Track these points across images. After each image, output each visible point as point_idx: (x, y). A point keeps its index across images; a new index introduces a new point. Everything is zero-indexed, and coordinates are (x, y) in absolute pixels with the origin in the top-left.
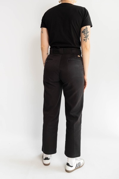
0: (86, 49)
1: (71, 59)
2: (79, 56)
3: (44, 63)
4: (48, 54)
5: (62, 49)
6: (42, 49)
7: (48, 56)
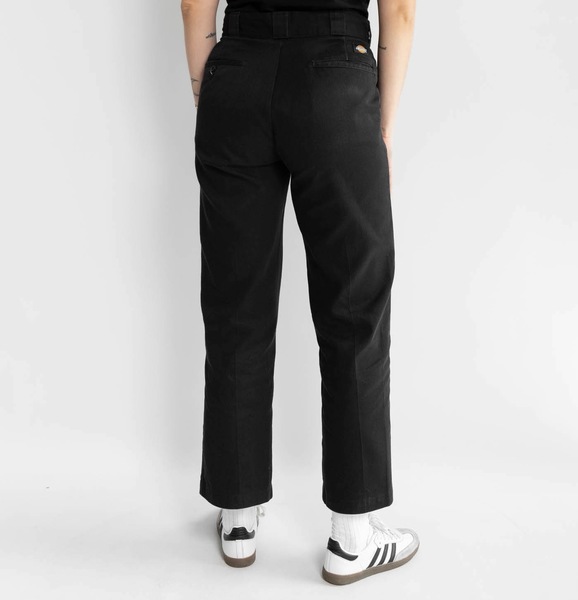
0: (402, 19)
1: (329, 64)
2: (361, 49)
3: (193, 80)
4: (213, 35)
5: (287, 14)
6: (186, 13)
7: (217, 46)
